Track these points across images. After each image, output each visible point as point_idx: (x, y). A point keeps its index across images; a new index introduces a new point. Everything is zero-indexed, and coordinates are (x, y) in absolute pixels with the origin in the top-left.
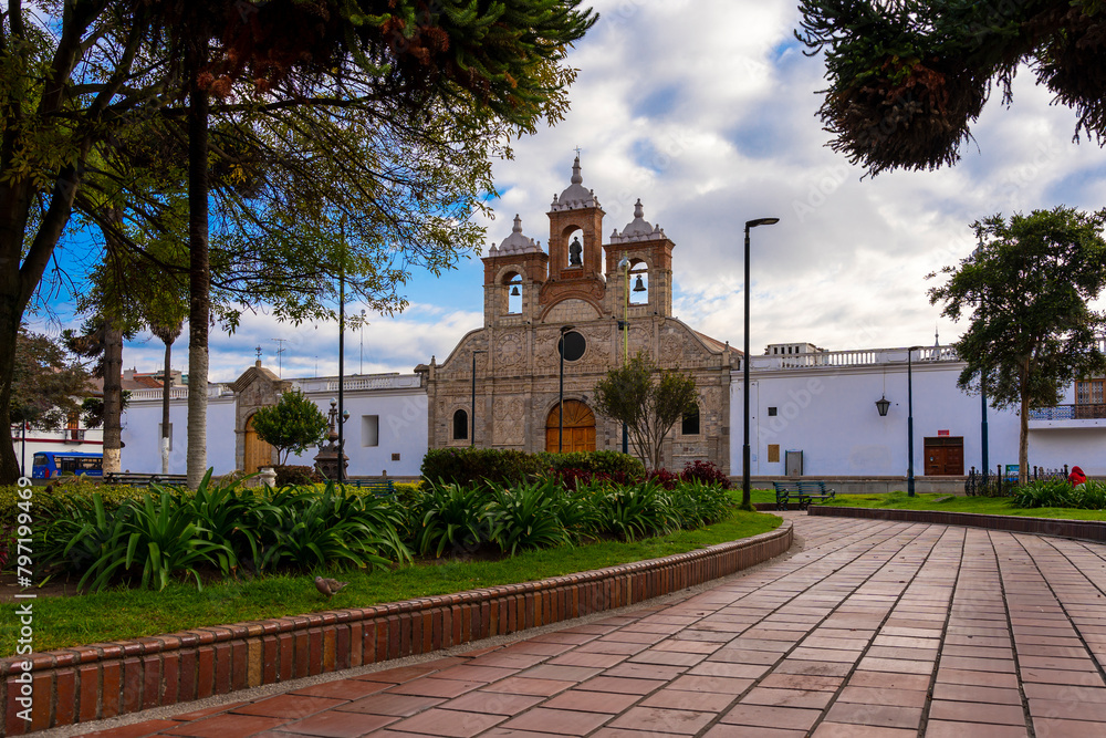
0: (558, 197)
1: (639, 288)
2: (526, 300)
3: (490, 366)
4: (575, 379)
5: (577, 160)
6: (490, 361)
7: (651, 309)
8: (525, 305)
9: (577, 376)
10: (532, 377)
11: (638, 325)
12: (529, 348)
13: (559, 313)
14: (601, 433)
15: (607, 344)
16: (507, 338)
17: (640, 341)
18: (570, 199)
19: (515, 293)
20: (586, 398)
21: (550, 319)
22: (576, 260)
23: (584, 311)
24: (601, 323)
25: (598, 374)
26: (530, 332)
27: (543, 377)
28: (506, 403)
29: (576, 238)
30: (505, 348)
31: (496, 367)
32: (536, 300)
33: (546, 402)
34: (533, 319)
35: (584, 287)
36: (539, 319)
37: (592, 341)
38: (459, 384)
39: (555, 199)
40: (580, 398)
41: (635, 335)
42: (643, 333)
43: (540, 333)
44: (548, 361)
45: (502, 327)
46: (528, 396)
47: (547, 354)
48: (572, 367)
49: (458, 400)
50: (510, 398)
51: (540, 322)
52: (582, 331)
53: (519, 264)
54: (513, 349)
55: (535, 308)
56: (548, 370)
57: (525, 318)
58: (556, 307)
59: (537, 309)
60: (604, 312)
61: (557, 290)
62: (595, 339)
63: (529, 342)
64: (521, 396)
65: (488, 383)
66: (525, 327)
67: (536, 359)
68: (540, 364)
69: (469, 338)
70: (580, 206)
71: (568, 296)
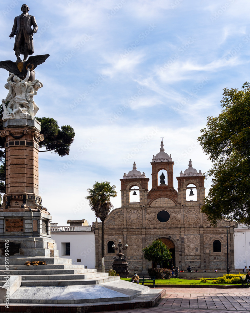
0: (155, 156)
1: (192, 194)
2: (142, 197)
3: (125, 223)
4: (165, 230)
5: (162, 142)
6: (125, 221)
7: (198, 203)
8: (141, 199)
9: (166, 228)
10: (145, 228)
11: (193, 209)
12: (144, 217)
13: (157, 203)
14: (178, 251)
15: (179, 216)
16: (133, 212)
17: (194, 215)
18: (161, 157)
19: (135, 193)
20: (171, 237)
21: (153, 205)
22: (163, 182)
23: (169, 202)
24: (176, 207)
25: (176, 228)
26: (144, 210)
27: (150, 228)
28: (133, 238)
29: (163, 173)
30: (132, 216)
31: (128, 223)
32: (146, 197)
33: (152, 239)
34: (145, 205)
35: (168, 193)
36: (148, 205)
37: (172, 215)
38: (110, 230)
39: (154, 157)
40: (168, 237)
41: (192, 213)
42: (195, 212)
43: (148, 210)
44: (152, 222)
45: (130, 208)
46: (144, 236)
47: (152, 219)
48: (164, 225)
49: (110, 237)
50: (135, 237)
51: (148, 206)
52: (168, 211)
53: (138, 182)
54: (136, 216)
55: (146, 200)
56: (153, 226)
57: (141, 204)
58: (156, 200)
59: (146, 201)
60: (177, 204)
61: (156, 194)
62: (174, 214)
63: (144, 214)
64: (140, 236)
65: (125, 230)
66: (141, 208)
67: (147, 221)
68: (149, 223)
69: (114, 211)
70: (166, 161)
71: (161, 196)
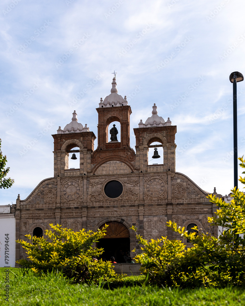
0: (103, 99)
1: (156, 156)
2: (83, 161)
3: (58, 200)
4: (115, 209)
5: (114, 79)
6: (58, 198)
7: (166, 168)
8: (82, 164)
9: (117, 207)
10: (87, 207)
11: (158, 177)
12: (85, 190)
13: (105, 169)
14: (134, 241)
15: (136, 188)
16: (70, 184)
17: (159, 187)
18: (111, 101)
19: (74, 158)
20: (123, 220)
21: (99, 172)
22: (114, 138)
23: (122, 168)
24: (133, 175)
25: (131, 206)
26: (85, 181)
27: (94, 207)
28: (69, 223)
29: (114, 125)
30: (68, 190)
31: (62, 201)
32: (89, 161)
33: (96, 223)
34: (87, 172)
35: (121, 154)
36: (91, 172)
37: (127, 186)
38: (37, 212)
39: (101, 101)
40: (120, 220)
41: (155, 183)
42: (160, 182)
43: (92, 181)
44: (98, 198)
45: (66, 177)
46: (84, 219)
47: (97, 194)
48: (114, 202)
49: (36, 221)
50: (72, 220)
51: (92, 174)
52: (121, 180)
53: (78, 139)
54: (74, 190)
55: (89, 166)
56: (98, 203)
57: (82, 172)
58: (103, 165)
59: (89, 167)
60: (134, 169)
61: (103, 155)
62: (129, 185)
63: (85, 187)
64: (79, 219)
65: (57, 211)
66: (82, 177)
67: (89, 197)
68: (92, 199)
69: (44, 183)
70: (118, 105)
71: (111, 159)
